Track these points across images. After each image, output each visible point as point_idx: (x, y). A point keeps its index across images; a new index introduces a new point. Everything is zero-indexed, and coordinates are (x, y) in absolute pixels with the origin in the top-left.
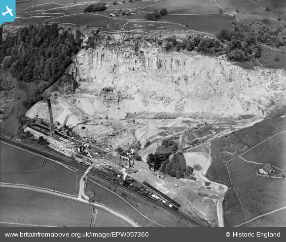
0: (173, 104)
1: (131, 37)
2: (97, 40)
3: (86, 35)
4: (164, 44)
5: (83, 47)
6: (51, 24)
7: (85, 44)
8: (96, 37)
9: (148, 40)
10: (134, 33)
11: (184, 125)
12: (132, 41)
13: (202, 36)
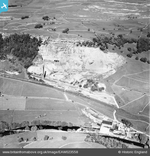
0: (81, 66)
1: (63, 41)
2: (48, 41)
3: (44, 39)
4: (76, 44)
5: (43, 44)
6: (26, 34)
7: (43, 43)
8: (48, 40)
9: (70, 42)
10: (64, 39)
11: (90, 74)
12: (63, 42)
13: (89, 41)
